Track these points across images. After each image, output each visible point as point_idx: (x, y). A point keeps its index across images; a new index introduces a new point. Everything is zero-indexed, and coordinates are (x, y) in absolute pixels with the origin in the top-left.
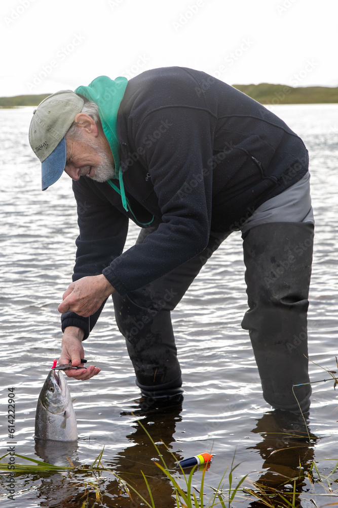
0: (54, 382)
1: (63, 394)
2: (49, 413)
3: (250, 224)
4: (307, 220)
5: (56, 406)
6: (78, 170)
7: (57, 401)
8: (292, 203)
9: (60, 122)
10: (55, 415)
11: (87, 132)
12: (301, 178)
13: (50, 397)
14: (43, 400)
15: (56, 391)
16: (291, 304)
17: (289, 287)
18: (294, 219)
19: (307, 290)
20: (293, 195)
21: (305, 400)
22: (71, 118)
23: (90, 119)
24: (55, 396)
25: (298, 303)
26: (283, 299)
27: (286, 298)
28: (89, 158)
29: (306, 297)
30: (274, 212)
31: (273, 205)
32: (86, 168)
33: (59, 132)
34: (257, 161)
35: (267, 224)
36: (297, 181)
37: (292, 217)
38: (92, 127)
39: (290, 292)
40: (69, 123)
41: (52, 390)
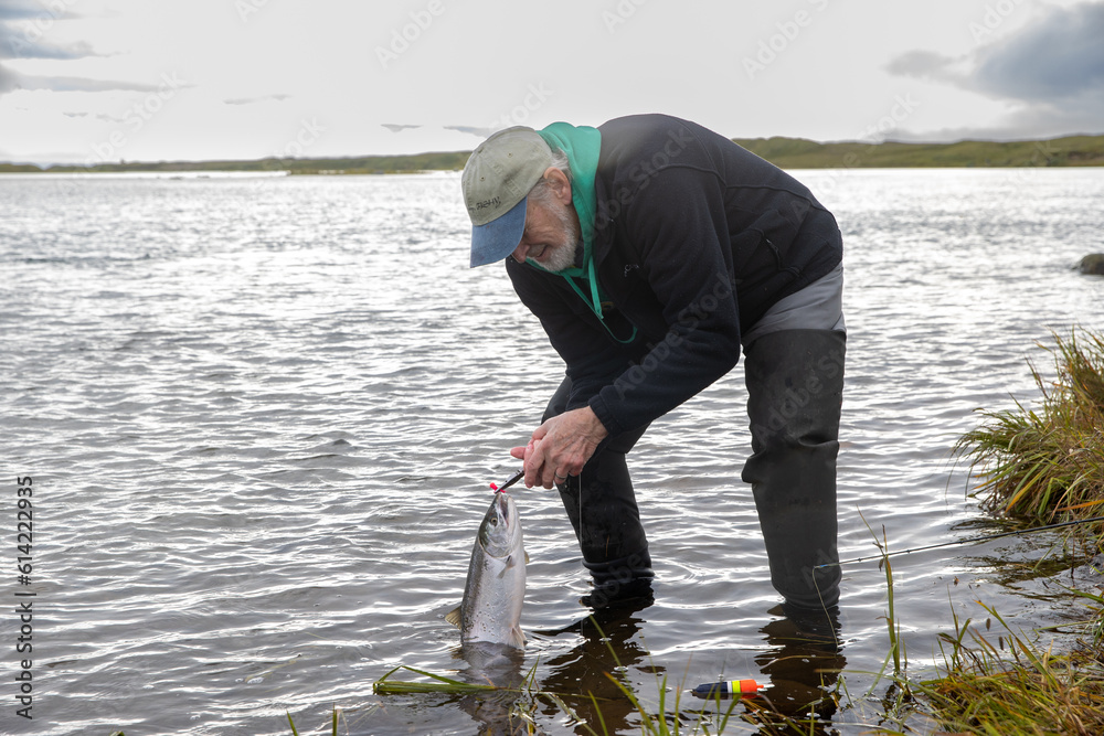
0: (499, 511)
1: (510, 530)
2: (486, 554)
3: (757, 331)
4: (837, 328)
5: (497, 546)
6: (527, 248)
7: (500, 540)
8: (817, 303)
9: (524, 173)
10: (494, 560)
11: (556, 196)
12: (832, 270)
13: (491, 532)
14: (482, 534)
15: (499, 523)
16: (814, 446)
17: (811, 422)
18: (821, 326)
19: (836, 426)
20: (820, 292)
21: (832, 587)
22: (540, 170)
23: (564, 178)
24: (497, 532)
25: (824, 444)
26: (802, 438)
27: (807, 438)
28: (551, 234)
29: (835, 436)
30: (794, 313)
31: (792, 305)
32: (539, 247)
33: (520, 188)
34: (773, 247)
35: (781, 331)
36: (826, 274)
37: (815, 322)
38: (564, 190)
39: (813, 428)
40: (536, 177)
41: (495, 523)
